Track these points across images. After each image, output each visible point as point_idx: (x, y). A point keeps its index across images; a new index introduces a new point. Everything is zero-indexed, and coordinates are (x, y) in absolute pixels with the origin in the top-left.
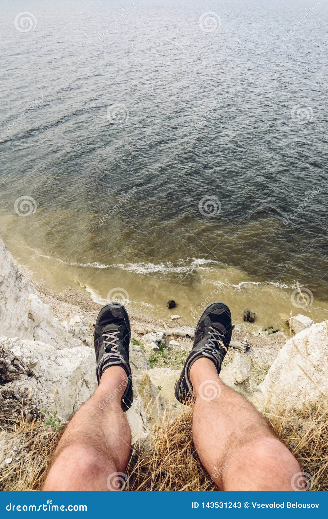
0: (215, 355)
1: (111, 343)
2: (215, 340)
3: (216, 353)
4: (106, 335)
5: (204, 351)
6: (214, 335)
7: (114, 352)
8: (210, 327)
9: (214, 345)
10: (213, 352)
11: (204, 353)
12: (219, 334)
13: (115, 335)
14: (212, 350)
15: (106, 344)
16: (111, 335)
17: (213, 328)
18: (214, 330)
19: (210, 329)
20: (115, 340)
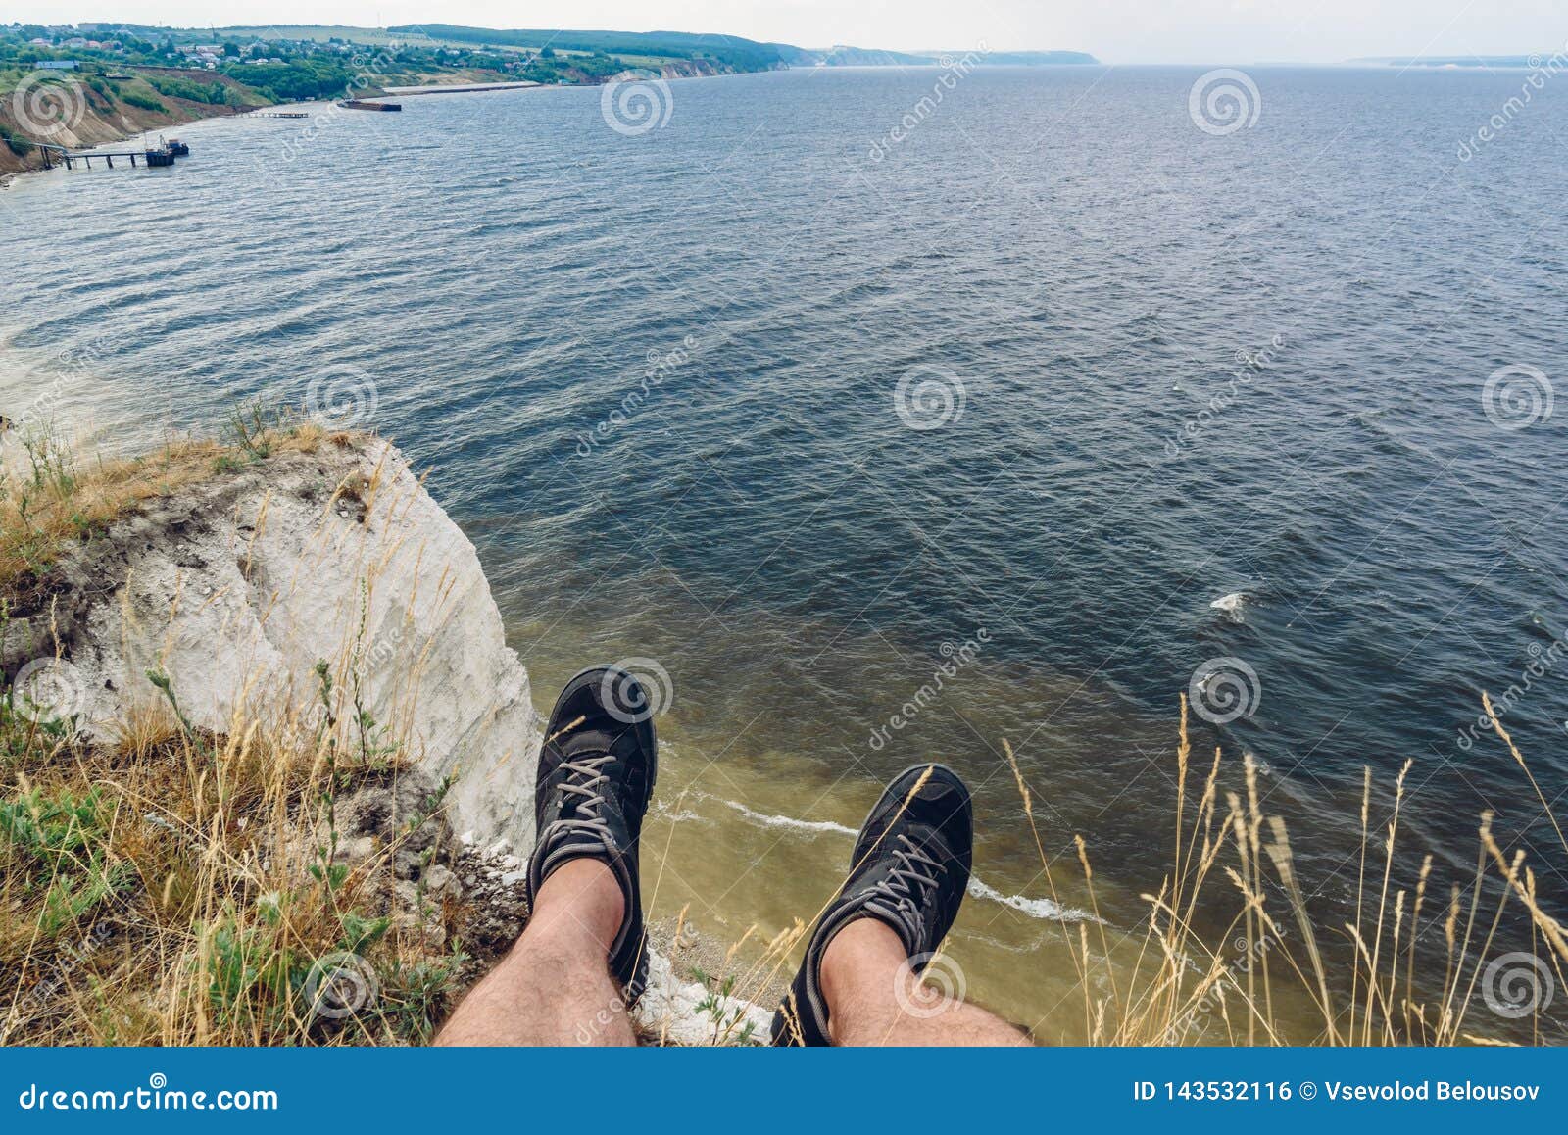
0: (907, 915)
1: (582, 789)
2: (913, 874)
3: (910, 910)
4: (570, 766)
5: (872, 899)
6: (911, 860)
7: (587, 818)
8: (901, 837)
9: (906, 888)
10: (901, 906)
11: (870, 905)
12: (928, 860)
13: (596, 768)
14: (896, 901)
15: (566, 792)
16: (585, 765)
17: (910, 838)
18: (911, 845)
19: (899, 840)
20: (597, 780)
